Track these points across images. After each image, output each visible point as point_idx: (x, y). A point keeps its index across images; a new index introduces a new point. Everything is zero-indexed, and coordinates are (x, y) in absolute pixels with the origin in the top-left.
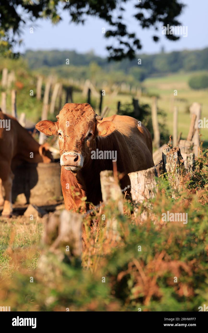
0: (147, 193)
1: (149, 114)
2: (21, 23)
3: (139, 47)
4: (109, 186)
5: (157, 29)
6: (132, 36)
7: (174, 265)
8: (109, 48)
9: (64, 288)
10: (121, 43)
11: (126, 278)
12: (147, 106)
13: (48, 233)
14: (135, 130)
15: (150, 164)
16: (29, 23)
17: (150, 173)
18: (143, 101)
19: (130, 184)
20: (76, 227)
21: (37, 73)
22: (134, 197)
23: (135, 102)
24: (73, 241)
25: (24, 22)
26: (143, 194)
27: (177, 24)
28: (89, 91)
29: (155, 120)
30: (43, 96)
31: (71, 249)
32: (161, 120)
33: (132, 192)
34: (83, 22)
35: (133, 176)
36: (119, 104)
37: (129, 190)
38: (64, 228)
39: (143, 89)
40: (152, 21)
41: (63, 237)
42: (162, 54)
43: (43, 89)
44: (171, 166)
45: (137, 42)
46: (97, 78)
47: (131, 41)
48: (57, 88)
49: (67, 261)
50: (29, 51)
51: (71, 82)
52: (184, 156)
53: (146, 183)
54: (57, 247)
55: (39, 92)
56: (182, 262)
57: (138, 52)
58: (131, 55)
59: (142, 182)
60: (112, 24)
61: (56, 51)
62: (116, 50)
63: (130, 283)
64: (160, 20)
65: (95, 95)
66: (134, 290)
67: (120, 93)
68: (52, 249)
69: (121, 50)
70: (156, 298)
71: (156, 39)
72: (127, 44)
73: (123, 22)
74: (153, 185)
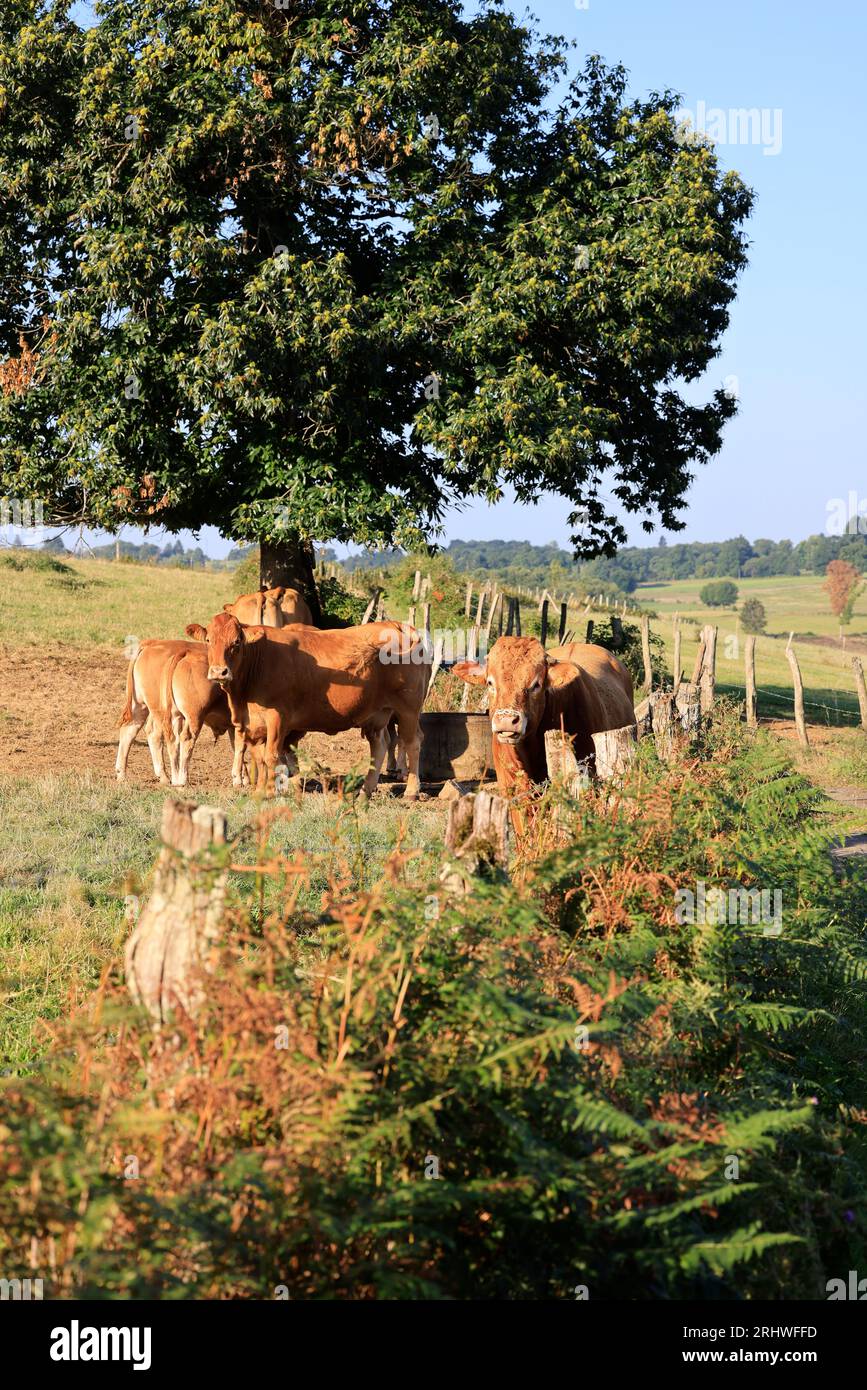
0: (620, 766)
1: (637, 641)
2: (442, 501)
3: (623, 539)
4: (558, 754)
5: (649, 511)
6: (612, 521)
7: (653, 878)
8: (575, 540)
9: (478, 913)
10: (595, 531)
11: (578, 898)
12: (633, 628)
13: (455, 827)
14: (607, 668)
15: (630, 719)
16: (453, 500)
17: (625, 733)
18: (628, 620)
19: (594, 751)
20: (499, 819)
21: (468, 578)
22: (599, 772)
23: (615, 623)
24: (495, 839)
25: (447, 500)
26: (614, 767)
27: (681, 504)
28: (546, 603)
29: (647, 650)
30: (474, 612)
31: (491, 854)
32: (655, 652)
33: (597, 763)
34: (535, 499)
35: (599, 739)
36: (591, 623)
37: (592, 761)
38: (481, 819)
39: (632, 603)
40: (643, 498)
41: (479, 833)
42: (662, 550)
43: (474, 602)
44: (661, 722)
45: (618, 531)
46: (562, 584)
47: (609, 529)
48: (496, 601)
49: (482, 872)
50: (456, 543)
51: (519, 591)
52: (682, 707)
53: (619, 749)
54: (470, 848)
55: (468, 607)
56: (664, 875)
57: (620, 546)
58: (609, 550)
59: (613, 749)
60: (581, 503)
61: (498, 544)
62: (586, 543)
63: (584, 906)
64: (654, 498)
65: (555, 612)
66: (589, 917)
67: (595, 610)
68: (460, 852)
69: (594, 542)
70: (622, 929)
71: (648, 526)
72: (602, 533)
73: (598, 500)
74: (631, 752)
